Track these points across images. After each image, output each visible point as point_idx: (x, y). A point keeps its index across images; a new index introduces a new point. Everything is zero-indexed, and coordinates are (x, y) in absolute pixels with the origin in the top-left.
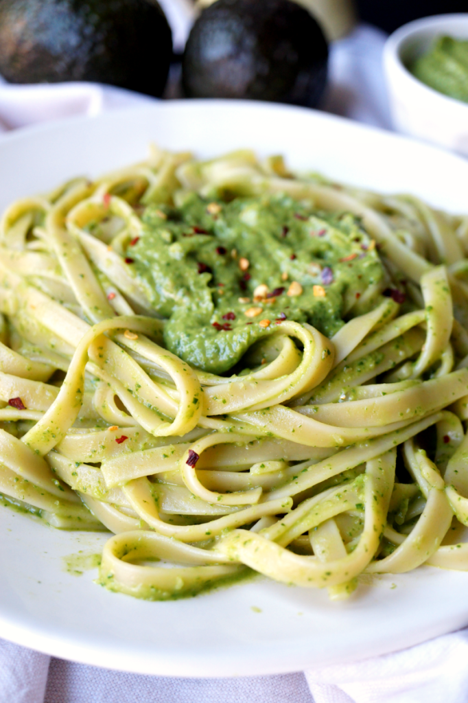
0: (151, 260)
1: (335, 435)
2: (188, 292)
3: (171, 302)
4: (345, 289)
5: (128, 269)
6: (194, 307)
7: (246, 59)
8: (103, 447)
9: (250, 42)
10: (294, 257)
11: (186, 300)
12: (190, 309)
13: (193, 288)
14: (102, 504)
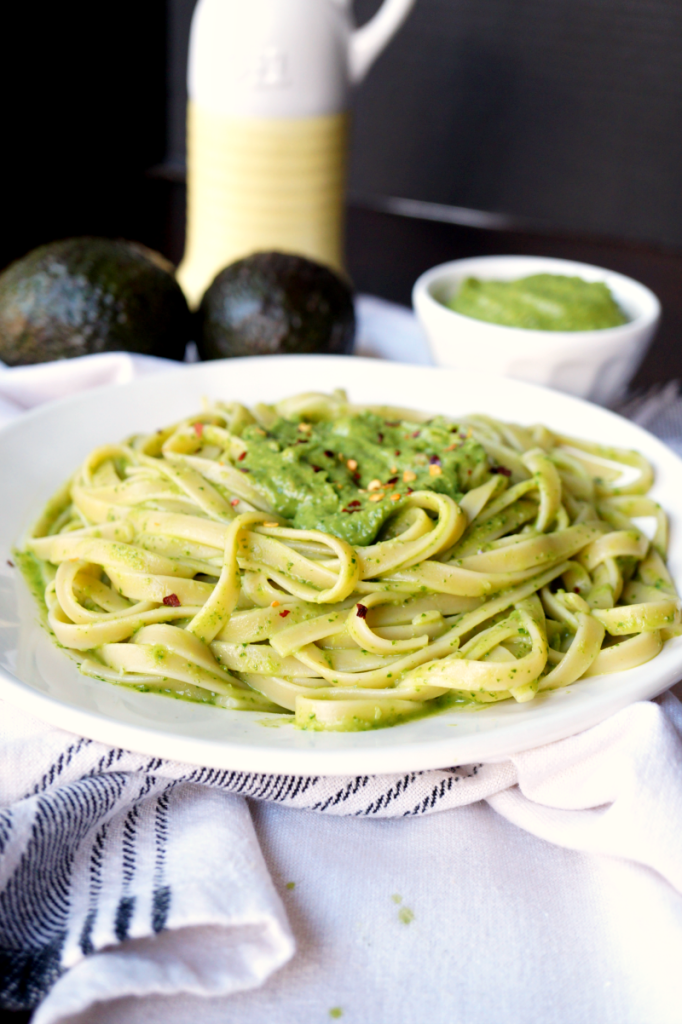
0: (266, 468)
1: (483, 582)
2: (310, 489)
3: (294, 502)
4: (457, 468)
5: (245, 478)
6: (319, 501)
7: (278, 313)
8: (270, 622)
9: (279, 296)
10: (398, 454)
11: (309, 497)
12: (314, 504)
13: (312, 485)
14: (274, 679)
